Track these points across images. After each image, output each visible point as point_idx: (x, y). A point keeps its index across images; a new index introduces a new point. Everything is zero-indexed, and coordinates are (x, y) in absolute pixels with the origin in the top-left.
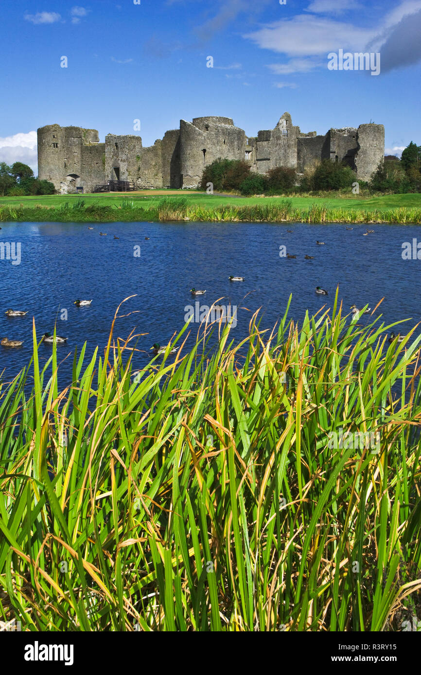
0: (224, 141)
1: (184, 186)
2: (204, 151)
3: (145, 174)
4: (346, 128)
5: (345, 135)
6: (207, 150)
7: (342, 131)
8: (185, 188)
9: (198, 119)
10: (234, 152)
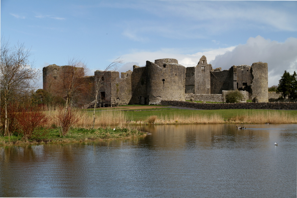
0: (176, 74)
1: (150, 103)
2: (164, 80)
3: (122, 96)
4: (243, 65)
5: (242, 70)
6: (165, 80)
7: (240, 67)
8: (151, 104)
9: (158, 60)
10: (181, 81)
